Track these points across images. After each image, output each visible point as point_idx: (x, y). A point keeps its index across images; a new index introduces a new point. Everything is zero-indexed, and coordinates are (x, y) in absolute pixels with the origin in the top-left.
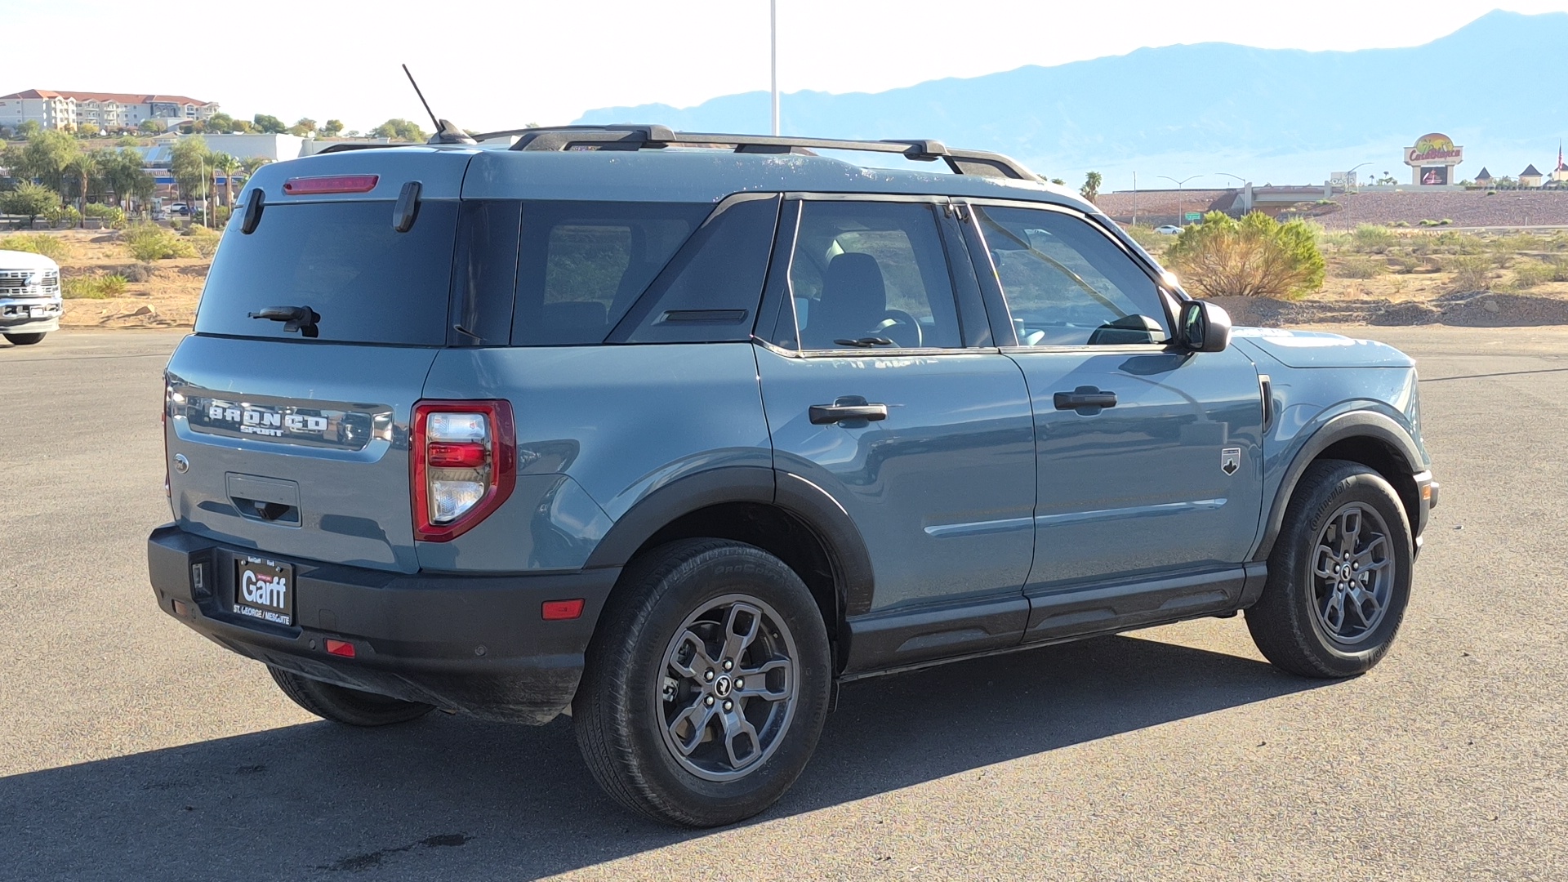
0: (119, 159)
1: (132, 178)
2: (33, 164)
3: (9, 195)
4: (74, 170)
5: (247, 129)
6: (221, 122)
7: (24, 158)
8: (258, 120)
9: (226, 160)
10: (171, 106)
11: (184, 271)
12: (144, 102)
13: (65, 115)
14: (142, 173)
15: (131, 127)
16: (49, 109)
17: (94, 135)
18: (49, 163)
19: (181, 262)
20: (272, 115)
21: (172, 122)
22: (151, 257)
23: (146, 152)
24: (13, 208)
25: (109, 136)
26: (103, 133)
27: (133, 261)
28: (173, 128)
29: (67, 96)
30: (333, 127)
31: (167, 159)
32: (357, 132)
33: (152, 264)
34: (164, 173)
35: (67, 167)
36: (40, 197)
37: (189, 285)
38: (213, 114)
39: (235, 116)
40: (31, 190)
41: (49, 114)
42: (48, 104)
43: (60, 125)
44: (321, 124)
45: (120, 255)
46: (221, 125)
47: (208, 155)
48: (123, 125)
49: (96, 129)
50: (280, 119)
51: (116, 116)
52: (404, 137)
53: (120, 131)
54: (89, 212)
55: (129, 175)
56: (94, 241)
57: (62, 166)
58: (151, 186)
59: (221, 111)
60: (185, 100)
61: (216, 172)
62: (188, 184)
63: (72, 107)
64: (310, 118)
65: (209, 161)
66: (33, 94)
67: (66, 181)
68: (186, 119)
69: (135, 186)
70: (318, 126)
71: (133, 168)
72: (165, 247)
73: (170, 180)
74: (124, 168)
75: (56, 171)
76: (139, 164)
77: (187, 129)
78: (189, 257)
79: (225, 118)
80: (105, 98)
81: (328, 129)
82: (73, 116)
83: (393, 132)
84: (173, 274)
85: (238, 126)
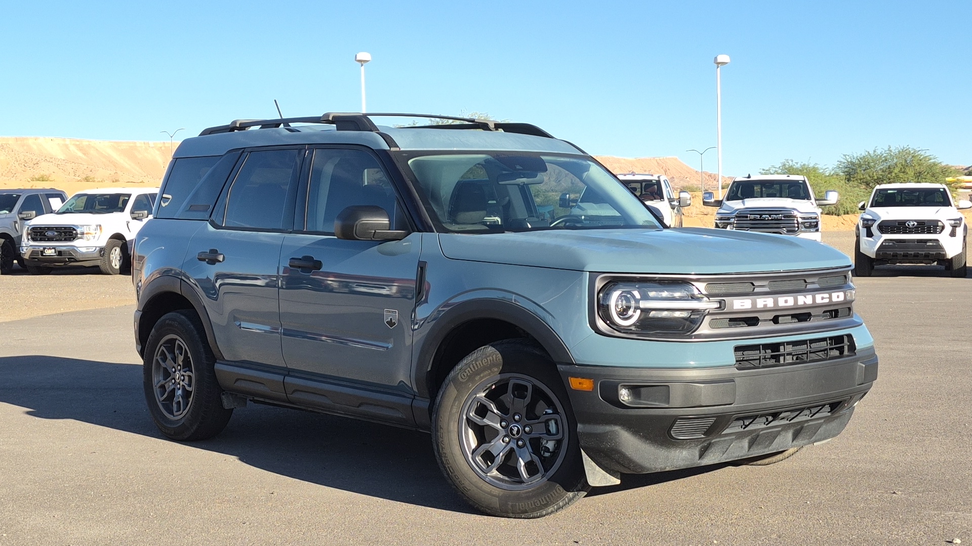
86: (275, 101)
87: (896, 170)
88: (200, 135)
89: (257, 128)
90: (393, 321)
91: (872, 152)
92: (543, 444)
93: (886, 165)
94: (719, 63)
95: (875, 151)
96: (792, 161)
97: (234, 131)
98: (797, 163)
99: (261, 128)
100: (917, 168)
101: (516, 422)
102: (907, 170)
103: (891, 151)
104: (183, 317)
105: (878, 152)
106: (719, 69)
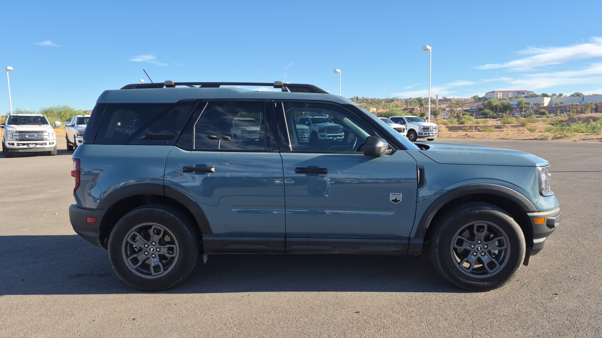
0: (506, 104)
1: (509, 108)
2: (488, 105)
3: (482, 112)
4: (496, 106)
5: (540, 96)
6: (534, 95)
7: (486, 104)
8: (543, 94)
9: (529, 103)
10: (523, 93)
11: (512, 126)
12: (517, 92)
13: (500, 96)
14: (511, 106)
15: (514, 97)
16: (497, 94)
17: (505, 99)
18: (491, 105)
19: (512, 125)
20: (546, 93)
21: (523, 96)
22: (505, 123)
23: (514, 103)
24: (483, 114)
25: (509, 99)
26: (508, 99)
27: (501, 124)
28: (523, 97)
29: (500, 92)
30: (561, 95)
31: (517, 104)
32: (567, 96)
33: (505, 125)
34: (516, 106)
35: (495, 106)
36: (488, 112)
37: (513, 129)
38: (532, 94)
39: (537, 94)
40: (487, 111)
41: (496, 96)
42: (496, 93)
43: (499, 97)
44: (558, 95)
45: (499, 123)
46: (534, 96)
47: (526, 102)
48: (512, 97)
49: (506, 98)
50: (548, 94)
51: (510, 95)
52: (579, 96)
53: (511, 98)
54: (498, 115)
55: (508, 107)
56: (497, 120)
57: (494, 106)
58: (513, 109)
59: (534, 93)
60: (526, 91)
61: (527, 106)
62: (521, 108)
63: (501, 94)
64: (555, 93)
65: (526, 103)
66: (494, 92)
67: (494, 109)
68: (526, 95)
69: (509, 109)
70: (557, 95)
71: (509, 105)
72: (509, 121)
73: (517, 108)
74: (507, 105)
75: (493, 107)
76: (510, 105)
77: (526, 97)
78: (514, 123)
79: (535, 94)
80: (508, 92)
81: (559, 96)
82: (501, 96)
83: (576, 96)
84: (509, 127)
85: (538, 96)
86: (144, 70)
87: (63, 113)
88: (121, 89)
89: (198, 86)
90: (397, 200)
91: (52, 107)
92: (492, 252)
93: (58, 111)
94: (8, 70)
95: (54, 106)
96: (20, 109)
97: (162, 87)
98: (22, 110)
99: (200, 87)
100: (70, 112)
101: (479, 244)
102: (67, 113)
103: (60, 106)
104: (160, 210)
105: (55, 107)
106: (8, 72)
